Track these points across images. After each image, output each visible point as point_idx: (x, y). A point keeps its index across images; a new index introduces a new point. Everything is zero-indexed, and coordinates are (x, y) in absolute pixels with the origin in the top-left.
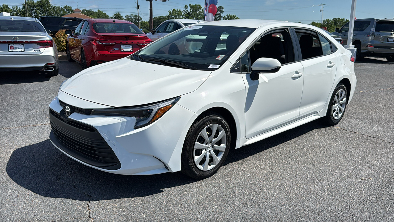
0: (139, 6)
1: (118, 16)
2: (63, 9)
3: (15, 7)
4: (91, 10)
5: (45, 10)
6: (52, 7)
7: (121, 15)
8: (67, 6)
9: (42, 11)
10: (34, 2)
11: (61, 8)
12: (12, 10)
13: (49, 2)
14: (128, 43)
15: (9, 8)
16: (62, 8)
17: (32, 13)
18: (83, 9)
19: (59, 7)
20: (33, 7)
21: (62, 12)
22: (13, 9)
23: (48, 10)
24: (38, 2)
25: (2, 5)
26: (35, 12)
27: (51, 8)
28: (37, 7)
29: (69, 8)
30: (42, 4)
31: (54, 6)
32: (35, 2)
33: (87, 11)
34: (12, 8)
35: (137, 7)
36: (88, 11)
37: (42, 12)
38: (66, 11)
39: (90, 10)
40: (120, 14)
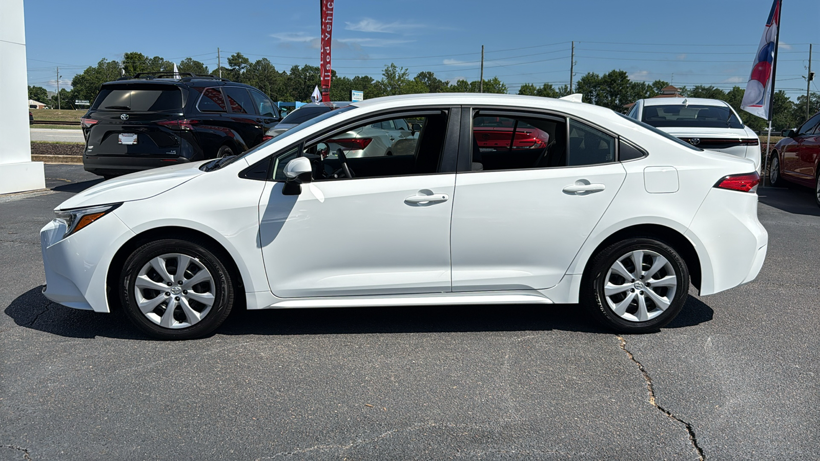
0: (812, 74)
1: (777, 98)
2: (651, 86)
3: (564, 87)
4: (713, 87)
5: (615, 91)
6: (630, 84)
7: (786, 96)
8: (659, 81)
9: (611, 92)
10: (598, 76)
11: (647, 85)
12: (557, 93)
13: (626, 75)
14: (487, 145)
15: (553, 90)
16: (649, 86)
17: (592, 97)
18: (696, 86)
19: (643, 84)
20: (595, 87)
21: (648, 93)
22: (560, 91)
23: (621, 91)
24: (605, 76)
25: (543, 84)
26: (598, 95)
27: (627, 87)
28: (601, 86)
29: (664, 85)
30: (612, 80)
31: (633, 83)
32: (601, 76)
33: (703, 89)
34: (559, 89)
35: (807, 76)
36: (707, 90)
37: (610, 95)
38: (656, 92)
39: (711, 87)
40: (783, 93)
